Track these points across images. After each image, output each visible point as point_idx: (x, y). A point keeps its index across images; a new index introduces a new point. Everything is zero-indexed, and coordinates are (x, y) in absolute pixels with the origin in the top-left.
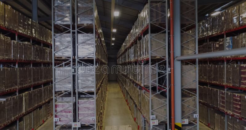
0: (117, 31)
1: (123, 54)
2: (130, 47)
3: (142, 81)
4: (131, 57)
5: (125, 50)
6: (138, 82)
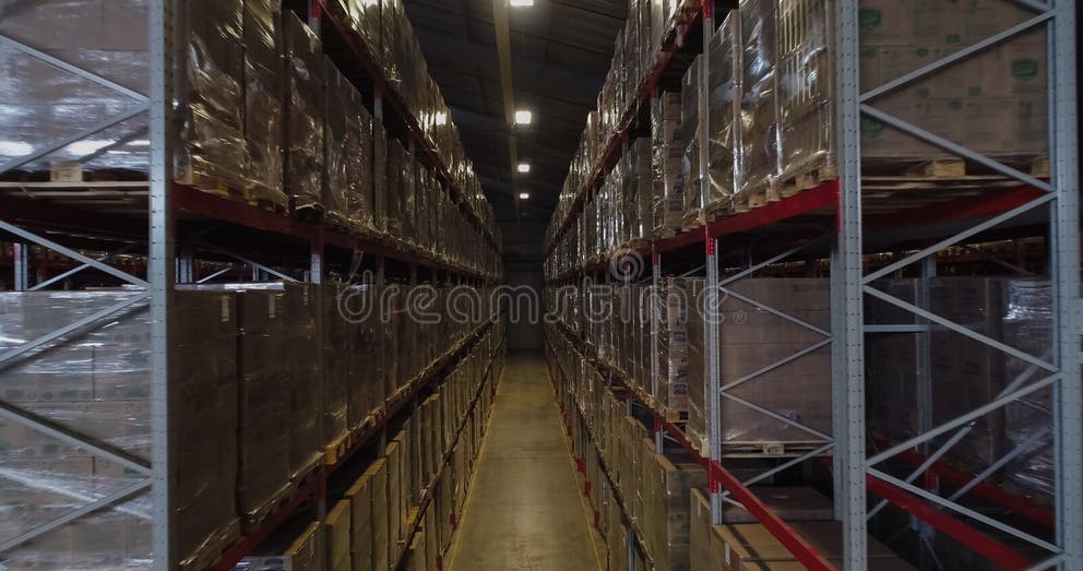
1: (564, 230)
2: (598, 183)
3: (710, 414)
4: (607, 237)
5: (574, 206)
6: (656, 404)
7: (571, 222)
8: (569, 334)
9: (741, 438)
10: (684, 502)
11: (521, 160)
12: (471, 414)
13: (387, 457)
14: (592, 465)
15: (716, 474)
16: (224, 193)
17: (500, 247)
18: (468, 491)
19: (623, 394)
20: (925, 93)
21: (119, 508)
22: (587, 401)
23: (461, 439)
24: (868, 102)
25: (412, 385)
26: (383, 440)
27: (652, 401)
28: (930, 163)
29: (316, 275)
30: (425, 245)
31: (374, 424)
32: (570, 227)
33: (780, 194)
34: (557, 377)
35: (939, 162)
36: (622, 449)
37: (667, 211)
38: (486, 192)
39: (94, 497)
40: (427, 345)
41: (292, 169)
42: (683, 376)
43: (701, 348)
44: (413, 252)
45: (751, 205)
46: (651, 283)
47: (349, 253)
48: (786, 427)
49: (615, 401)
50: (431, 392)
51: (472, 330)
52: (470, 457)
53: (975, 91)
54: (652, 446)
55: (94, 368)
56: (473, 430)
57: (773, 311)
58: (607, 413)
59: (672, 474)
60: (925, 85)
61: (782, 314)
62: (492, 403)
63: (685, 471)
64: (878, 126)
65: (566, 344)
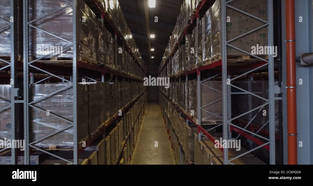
0: (157, 38)
1: (164, 67)
2: (173, 55)
3: (198, 114)
4: (175, 70)
5: (166, 61)
6: (187, 113)
7: (166, 65)
8: (165, 96)
9: (206, 120)
10: (193, 137)
11: (152, 47)
12: (138, 118)
13: (118, 126)
14: (171, 131)
15: (200, 129)
16: (86, 62)
17: (146, 72)
18: (138, 138)
19: (179, 111)
20: (241, 41)
21: (65, 131)
22: (170, 114)
23: (135, 124)
24: (228, 43)
25: (124, 108)
26: (117, 122)
27: (185, 112)
28: (242, 56)
29: (103, 81)
30: (127, 72)
31: (115, 118)
32: (165, 67)
33: (212, 62)
34: (162, 108)
35: (244, 56)
36: (178, 126)
37: (189, 64)
38: (142, 56)
39: (60, 129)
40: (127, 98)
41: (98, 56)
42: (193, 105)
43: (196, 98)
44: (124, 74)
45: (206, 64)
46: (185, 82)
47: (110, 75)
48: (217, 117)
49: (177, 113)
50: (128, 111)
51: (138, 95)
52: (138, 129)
53: (252, 40)
54: (186, 124)
55: (60, 101)
56: (139, 122)
57: (213, 89)
58: (175, 117)
59: (190, 130)
60: (241, 39)
61: (216, 90)
62: (144, 115)
63: (193, 129)
64: (231, 48)
65: (164, 99)
